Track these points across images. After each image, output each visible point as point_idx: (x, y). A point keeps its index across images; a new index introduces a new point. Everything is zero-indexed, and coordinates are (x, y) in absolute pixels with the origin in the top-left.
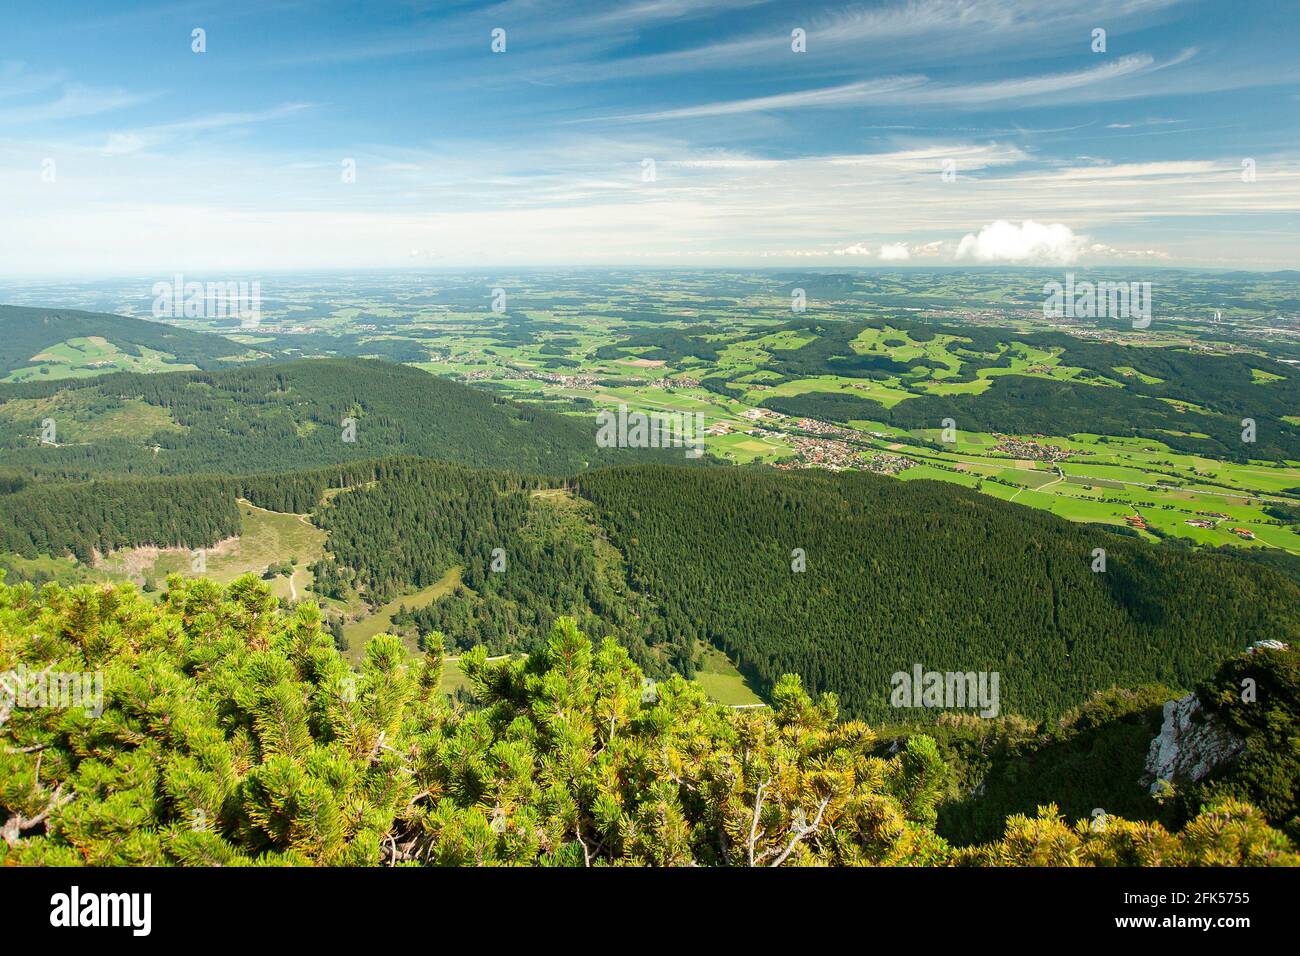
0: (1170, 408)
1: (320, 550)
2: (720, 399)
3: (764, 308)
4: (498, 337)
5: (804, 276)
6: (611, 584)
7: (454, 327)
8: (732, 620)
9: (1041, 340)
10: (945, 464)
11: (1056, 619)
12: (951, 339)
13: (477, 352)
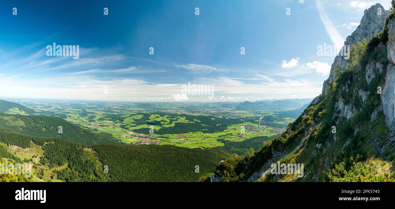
0: (202, 126)
1: (42, 154)
2: (124, 130)
3: (133, 110)
4: (80, 114)
5: (140, 104)
6: (99, 170)
7: (72, 112)
8: (126, 178)
9: (182, 116)
10: (169, 141)
11: (191, 167)
12: (167, 116)
13: (76, 117)
